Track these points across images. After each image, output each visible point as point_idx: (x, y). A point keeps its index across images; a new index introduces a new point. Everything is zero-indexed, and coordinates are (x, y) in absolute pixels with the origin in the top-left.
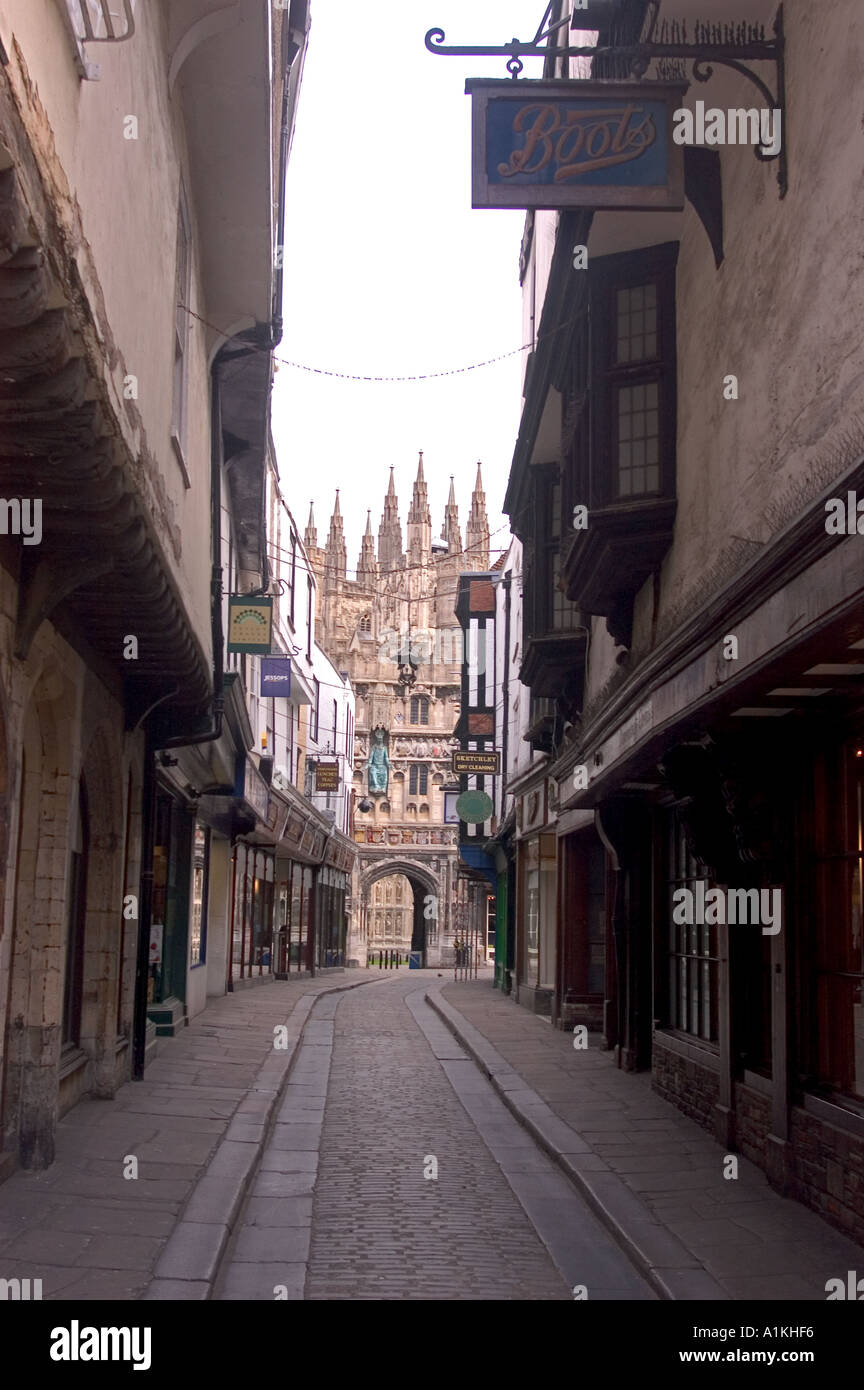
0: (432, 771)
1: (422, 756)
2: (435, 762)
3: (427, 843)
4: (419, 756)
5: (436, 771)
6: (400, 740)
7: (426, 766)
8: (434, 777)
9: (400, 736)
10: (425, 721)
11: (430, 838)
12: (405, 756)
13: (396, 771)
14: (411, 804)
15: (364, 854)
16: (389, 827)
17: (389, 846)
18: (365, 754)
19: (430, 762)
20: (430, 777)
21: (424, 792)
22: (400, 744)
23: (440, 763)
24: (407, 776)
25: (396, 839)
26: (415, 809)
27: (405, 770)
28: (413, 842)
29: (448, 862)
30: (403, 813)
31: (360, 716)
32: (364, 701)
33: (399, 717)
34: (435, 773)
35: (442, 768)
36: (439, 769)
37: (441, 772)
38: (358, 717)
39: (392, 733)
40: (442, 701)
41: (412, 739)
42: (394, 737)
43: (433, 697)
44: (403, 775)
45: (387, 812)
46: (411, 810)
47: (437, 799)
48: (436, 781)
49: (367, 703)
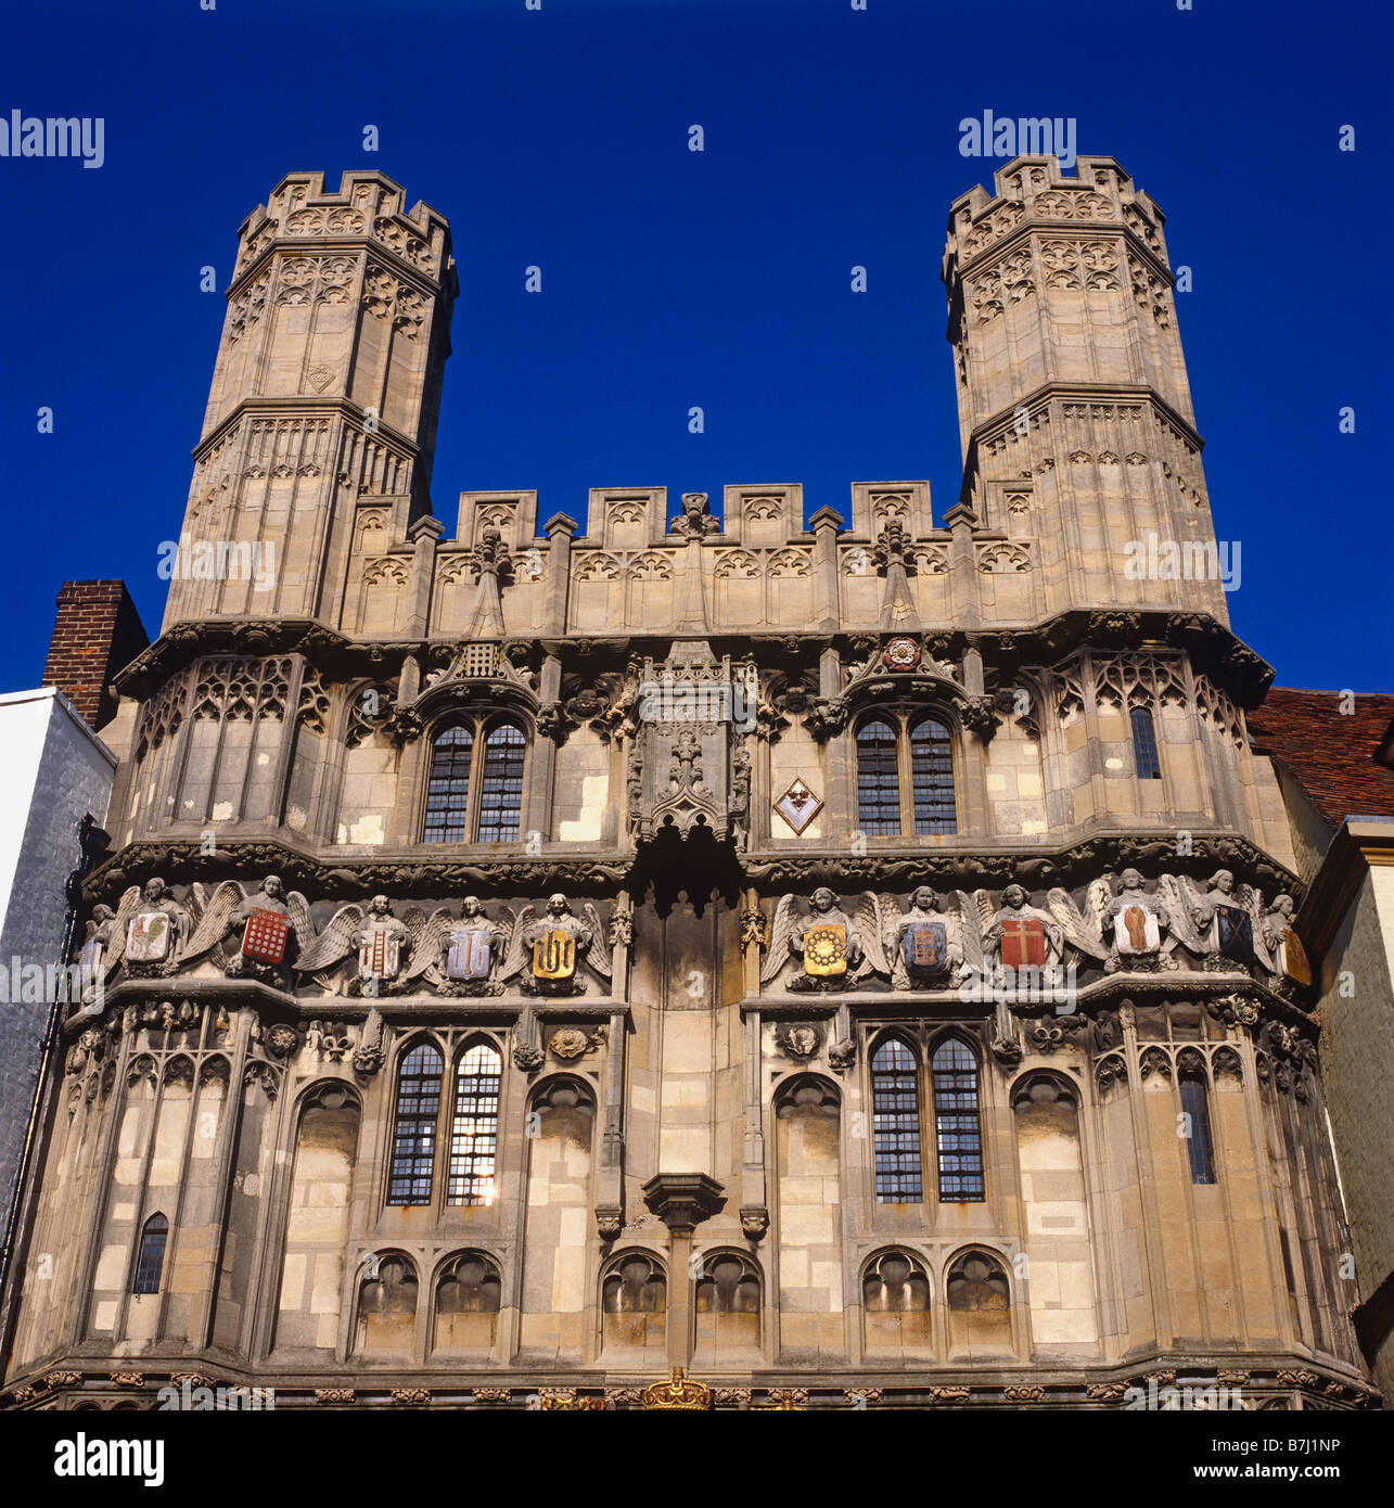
0: (1005, 1062)
2: (1025, 1014)
5: (1032, 1062)
7: (968, 1035)
8: (1017, 1098)
9: (799, 884)
10: (938, 808)
12: (840, 984)
13: (790, 1070)
14: (894, 1254)
18: (605, 982)
19: (989, 1008)
20: (996, 1094)
21: (967, 1185)
23: (1055, 1012)
24: (855, 1090)
26: (920, 1280)
27: (844, 1061)
30: (836, 1306)
31: (584, 812)
32: (606, 738)
33: (799, 804)
34: (1024, 1068)
35: (1062, 1041)
36: (1049, 1049)
37: (1061, 1062)
38: (575, 817)
39: (758, 863)
40: (1022, 722)
41: (871, 894)
42: (769, 887)
43: (973, 691)
44: (836, 1088)
45: (743, 1310)
46: (895, 1293)
47: (1048, 1222)
48: (1037, 1122)
49: (619, 740)
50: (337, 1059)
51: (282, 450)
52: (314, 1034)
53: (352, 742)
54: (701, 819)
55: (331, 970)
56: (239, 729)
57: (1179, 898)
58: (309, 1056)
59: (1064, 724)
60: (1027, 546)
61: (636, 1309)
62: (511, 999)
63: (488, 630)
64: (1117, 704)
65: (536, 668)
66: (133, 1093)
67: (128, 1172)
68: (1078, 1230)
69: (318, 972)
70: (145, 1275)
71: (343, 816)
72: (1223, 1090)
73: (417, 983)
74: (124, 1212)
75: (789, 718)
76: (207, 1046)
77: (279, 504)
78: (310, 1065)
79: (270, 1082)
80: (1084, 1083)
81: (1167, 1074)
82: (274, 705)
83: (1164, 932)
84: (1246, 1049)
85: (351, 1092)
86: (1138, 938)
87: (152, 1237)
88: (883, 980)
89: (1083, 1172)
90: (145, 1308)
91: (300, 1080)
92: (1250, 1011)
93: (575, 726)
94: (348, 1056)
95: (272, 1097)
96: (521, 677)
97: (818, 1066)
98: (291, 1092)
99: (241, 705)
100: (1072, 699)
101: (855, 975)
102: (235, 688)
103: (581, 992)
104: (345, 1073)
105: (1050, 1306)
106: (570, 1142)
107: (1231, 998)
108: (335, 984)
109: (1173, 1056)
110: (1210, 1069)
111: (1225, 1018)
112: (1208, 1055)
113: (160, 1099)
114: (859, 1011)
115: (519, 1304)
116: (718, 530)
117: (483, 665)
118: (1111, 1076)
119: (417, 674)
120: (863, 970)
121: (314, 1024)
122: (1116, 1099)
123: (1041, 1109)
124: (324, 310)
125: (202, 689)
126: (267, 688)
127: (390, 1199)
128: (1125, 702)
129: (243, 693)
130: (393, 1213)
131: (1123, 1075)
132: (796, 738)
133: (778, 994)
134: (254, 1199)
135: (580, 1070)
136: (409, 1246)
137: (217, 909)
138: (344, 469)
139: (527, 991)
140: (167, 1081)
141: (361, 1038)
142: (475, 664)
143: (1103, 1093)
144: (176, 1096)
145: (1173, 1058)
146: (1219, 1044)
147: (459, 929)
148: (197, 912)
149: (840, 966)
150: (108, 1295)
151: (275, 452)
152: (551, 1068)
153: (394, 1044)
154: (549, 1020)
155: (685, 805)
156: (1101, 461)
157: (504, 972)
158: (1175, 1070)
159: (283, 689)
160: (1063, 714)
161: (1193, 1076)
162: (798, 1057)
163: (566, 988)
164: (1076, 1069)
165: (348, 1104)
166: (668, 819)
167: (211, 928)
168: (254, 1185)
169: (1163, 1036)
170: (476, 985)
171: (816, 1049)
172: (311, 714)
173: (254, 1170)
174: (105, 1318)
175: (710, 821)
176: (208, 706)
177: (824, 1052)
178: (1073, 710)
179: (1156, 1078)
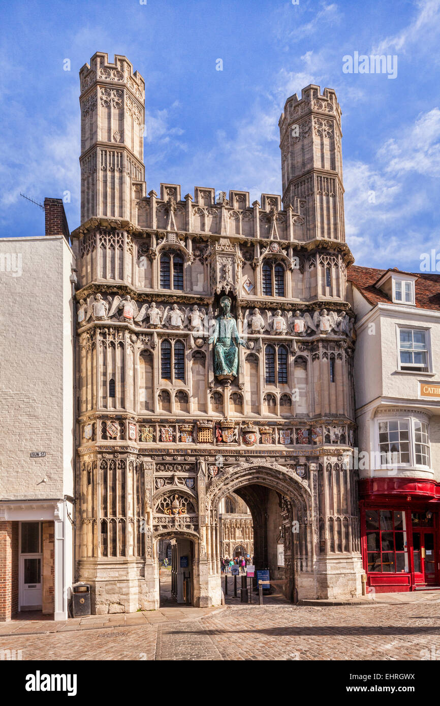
0: (293, 353)
1: (280, 334)
2: (298, 341)
3: (292, 443)
5: (299, 353)
7: (286, 346)
8: (296, 362)
9: (250, 307)
10: (279, 291)
11: (295, 436)
12: (259, 332)
14: (269, 394)
15: (211, 458)
16: (243, 423)
17: (243, 447)
19: (291, 341)
20: (291, 359)
21: (284, 380)
23: (303, 342)
24: (262, 357)
25: (252, 437)
26: (275, 400)
27: (259, 351)
28: (273, 441)
29: (321, 466)
30: (257, 404)
31: (198, 283)
32: (203, 264)
33: (249, 286)
34: (297, 355)
35: (305, 350)
36: (302, 351)
37: (305, 354)
39: (243, 301)
41: (267, 311)
42: (244, 308)
43: (291, 259)
44: (258, 357)
45: (238, 404)
46: (269, 402)
48: (299, 367)
49: (207, 265)
50: (147, 344)
52: (141, 337)
55: (143, 321)
60: (304, 218)
63: (174, 230)
64: (323, 266)
68: (306, 390)
69: (140, 322)
70: (111, 393)
72: (338, 362)
74: (104, 379)
77: (112, 181)
78: (141, 345)
79: (132, 349)
80: (309, 359)
81: (327, 358)
82: (120, 246)
83: (330, 325)
84: (344, 354)
85: (150, 352)
86: (325, 326)
87: (111, 383)
89: (307, 379)
90: (112, 400)
91: (139, 348)
92: (345, 345)
94: (149, 343)
95: (133, 352)
96: (182, 244)
97: (255, 352)
98: (137, 351)
100: (312, 264)
104: (149, 346)
105: (299, 406)
106: (200, 366)
107: (342, 342)
108: (145, 325)
111: (339, 346)
112: (336, 355)
114: (264, 340)
117: (173, 239)
118: (315, 357)
121: (140, 335)
122: (316, 362)
123: (299, 364)
125: (100, 239)
127: (163, 377)
128: (325, 266)
130: (164, 380)
131: (318, 358)
132: (248, 267)
134: (132, 376)
135: (202, 349)
136: (169, 389)
138: (128, 171)
141: (152, 339)
143: (313, 361)
145: (329, 355)
146: (338, 352)
150: (103, 397)
152: (196, 349)
153: (160, 340)
154: (196, 337)
155: (227, 285)
156: (324, 195)
158: (329, 357)
160: (310, 268)
161: (333, 359)
164: (308, 356)
165: (149, 355)
168: (131, 373)
169: (327, 350)
171: (254, 347)
174: (104, 403)
177: (256, 348)
178: (312, 267)
179: (325, 359)
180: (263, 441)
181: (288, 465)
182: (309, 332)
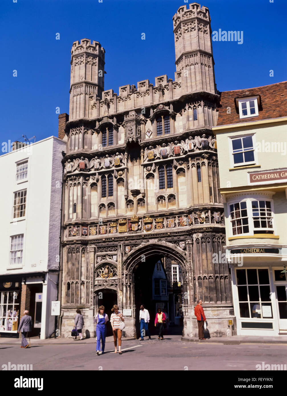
0: (175, 168)
2: (178, 160)
3: (175, 225)
4: (164, 158)
5: (179, 167)
6: (149, 149)
7: (169, 164)
8: (178, 173)
9: (147, 146)
10: (167, 131)
11: (177, 221)
12: (153, 160)
13: (148, 173)
14: (161, 196)
15: (126, 242)
16: (144, 217)
17: (145, 233)
18: (124, 164)
19: (172, 160)
20: (174, 172)
21: (170, 185)
22: (149, 151)
23: (182, 159)
24: (156, 174)
25: (150, 226)
26: (165, 200)
27: (154, 171)
28: (163, 227)
30: (155, 204)
31: (121, 139)
32: (123, 127)
33: (149, 133)
35: (183, 164)
36: (181, 165)
37: (183, 166)
38: (120, 140)
39: (142, 144)
40: (180, 114)
42: (144, 147)
43: (171, 111)
44: (153, 175)
45: (143, 206)
46: (162, 201)
47: (182, 189)
48: (180, 175)
49: (125, 128)
50: (94, 180)
51: (78, 91)
52: (91, 177)
53: (92, 134)
54: (133, 139)
55: (92, 168)
56: (77, 136)
57: (198, 139)
58: (91, 179)
59: (185, 113)
60: (180, 83)
61: (131, 207)
62: (114, 168)
63: (106, 115)
64: (191, 109)
65: (113, 119)
66: (71, 188)
67: (71, 199)
68: (185, 190)
69: (90, 168)
70: (75, 211)
71: (92, 145)
72: (202, 168)
73: (102, 168)
74: (71, 203)
75: (147, 119)
76: (78, 181)
77: (78, 100)
78: (91, 181)
79: (86, 184)
80: (186, 169)
82: (80, 132)
83: (195, 146)
84: (207, 162)
85: (96, 184)
86: (190, 147)
87: (75, 206)
88: (159, 158)
89: (186, 182)
90: (75, 214)
91: (90, 183)
92: (206, 156)
93: (119, 126)
94: (95, 179)
95: (87, 186)
96: (111, 121)
97: (151, 172)
98: (89, 185)
99: (77, 133)
100: (185, 109)
101: (156, 158)
102: (76, 130)
103: (122, 166)
104: (95, 181)
105: (182, 201)
106: (122, 186)
107: (204, 154)
108: (93, 169)
109: (196, 164)
110: (201, 165)
112: (201, 163)
113: (73, 189)
114: (156, 163)
115: (117, 208)
116: (136, 91)
119: (98, 123)
120: (157, 157)
121: (91, 175)
122: (189, 171)
123: (181, 173)
124: (81, 65)
125: (72, 131)
126: (79, 129)
127: (102, 197)
128: (192, 108)
129: (77, 131)
130: (102, 198)
131: (189, 168)
132: (149, 122)
133: (146, 162)
134: (86, 199)
135: (122, 177)
136: (104, 203)
137: (76, 162)
138: (86, 92)
139: (115, 167)
140: (74, 186)
141: (96, 177)
142: (105, 120)
144: (75, 187)
146: (202, 161)
147: (106, 159)
148: (74, 163)
149: (153, 157)
150: (71, 214)
151: (77, 92)
152: (119, 177)
153: (100, 176)
154: (118, 171)
156: (191, 66)
157: (112, 165)
158: (196, 166)
159: (81, 129)
162: (149, 171)
163: (119, 166)
164: (185, 167)
166: (129, 140)
167: (76, 166)
168: (86, 198)
169: (195, 161)
170: (109, 167)
171: (151, 169)
172: (86, 132)
173: (86, 196)
174: (71, 217)
175: (134, 139)
176: (73, 134)
177: (152, 170)
178: (185, 111)
179: (194, 168)
180: (157, 227)
181: (173, 241)
182: (184, 152)
